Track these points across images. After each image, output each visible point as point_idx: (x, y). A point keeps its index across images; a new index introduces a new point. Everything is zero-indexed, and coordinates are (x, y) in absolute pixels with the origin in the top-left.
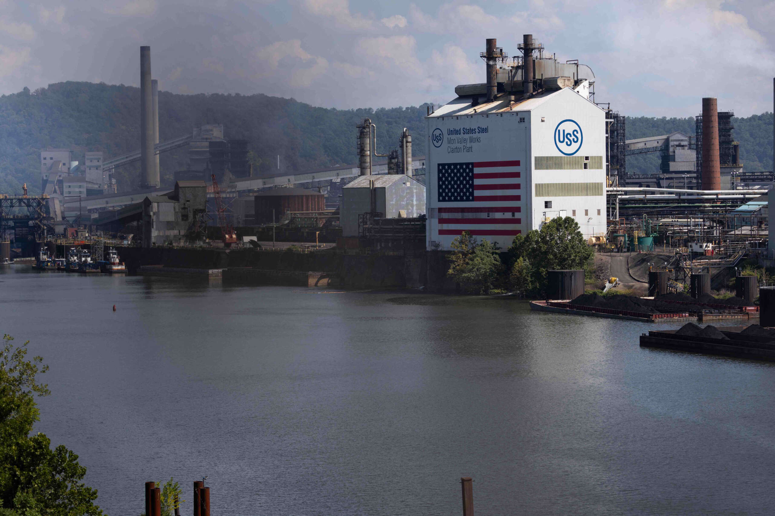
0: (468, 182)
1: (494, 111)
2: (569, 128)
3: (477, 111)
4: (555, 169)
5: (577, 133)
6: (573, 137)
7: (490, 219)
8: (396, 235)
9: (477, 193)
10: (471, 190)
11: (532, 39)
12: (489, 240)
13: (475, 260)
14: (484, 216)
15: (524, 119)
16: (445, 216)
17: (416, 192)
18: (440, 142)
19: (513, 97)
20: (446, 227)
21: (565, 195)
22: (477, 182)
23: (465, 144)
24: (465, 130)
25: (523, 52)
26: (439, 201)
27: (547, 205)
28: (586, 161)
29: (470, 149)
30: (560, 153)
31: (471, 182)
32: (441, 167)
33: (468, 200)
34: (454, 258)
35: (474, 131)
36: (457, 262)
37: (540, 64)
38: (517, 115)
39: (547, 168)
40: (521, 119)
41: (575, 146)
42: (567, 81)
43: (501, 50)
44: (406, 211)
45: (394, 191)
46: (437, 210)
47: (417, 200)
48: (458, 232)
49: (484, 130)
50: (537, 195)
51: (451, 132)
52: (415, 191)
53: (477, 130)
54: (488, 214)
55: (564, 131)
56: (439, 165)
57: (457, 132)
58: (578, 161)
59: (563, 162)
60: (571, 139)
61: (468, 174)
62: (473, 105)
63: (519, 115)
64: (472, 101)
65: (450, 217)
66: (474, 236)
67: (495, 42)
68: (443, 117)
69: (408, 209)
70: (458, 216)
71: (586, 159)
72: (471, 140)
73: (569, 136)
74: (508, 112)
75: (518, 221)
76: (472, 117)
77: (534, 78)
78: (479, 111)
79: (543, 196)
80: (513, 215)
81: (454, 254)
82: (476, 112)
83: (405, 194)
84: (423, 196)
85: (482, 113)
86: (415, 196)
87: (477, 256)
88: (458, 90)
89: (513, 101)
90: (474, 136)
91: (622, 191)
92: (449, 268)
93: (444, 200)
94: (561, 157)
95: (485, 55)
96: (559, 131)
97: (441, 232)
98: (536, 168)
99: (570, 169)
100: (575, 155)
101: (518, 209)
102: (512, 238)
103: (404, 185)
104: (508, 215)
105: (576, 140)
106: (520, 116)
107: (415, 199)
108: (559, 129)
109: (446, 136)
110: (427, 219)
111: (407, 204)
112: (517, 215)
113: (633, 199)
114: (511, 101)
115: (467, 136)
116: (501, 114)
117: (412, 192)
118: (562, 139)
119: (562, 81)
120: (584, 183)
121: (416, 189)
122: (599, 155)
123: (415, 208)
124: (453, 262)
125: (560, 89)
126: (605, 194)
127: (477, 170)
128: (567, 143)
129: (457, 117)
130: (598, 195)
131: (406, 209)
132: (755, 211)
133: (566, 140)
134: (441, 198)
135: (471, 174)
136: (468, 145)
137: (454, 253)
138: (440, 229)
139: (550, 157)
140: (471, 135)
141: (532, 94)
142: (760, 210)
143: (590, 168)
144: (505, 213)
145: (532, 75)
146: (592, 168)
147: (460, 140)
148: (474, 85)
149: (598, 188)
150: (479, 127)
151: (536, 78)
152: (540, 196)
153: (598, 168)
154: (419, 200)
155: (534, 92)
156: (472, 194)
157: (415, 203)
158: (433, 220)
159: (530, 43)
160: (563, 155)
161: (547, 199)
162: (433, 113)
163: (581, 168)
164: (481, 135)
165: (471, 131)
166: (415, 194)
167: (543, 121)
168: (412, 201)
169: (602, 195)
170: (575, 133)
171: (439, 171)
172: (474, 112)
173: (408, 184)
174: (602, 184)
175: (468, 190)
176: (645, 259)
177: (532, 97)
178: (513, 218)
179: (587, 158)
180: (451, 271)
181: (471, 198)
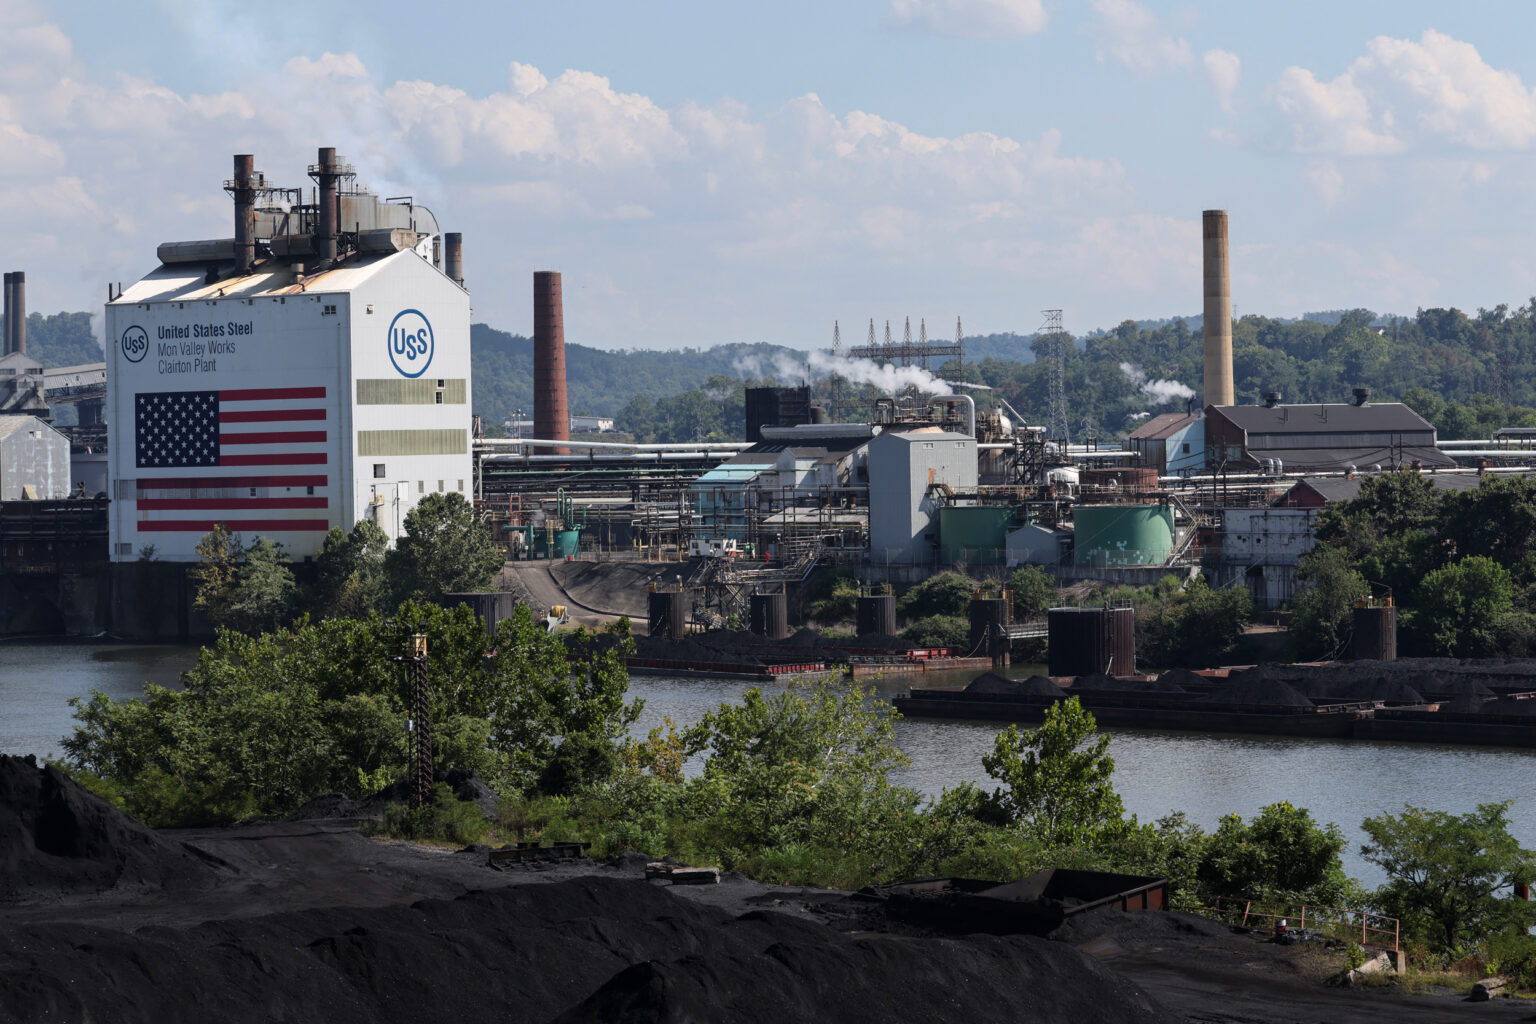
0: (205, 429)
1: (264, 293)
2: (411, 325)
3: (224, 291)
4: (390, 403)
5: (425, 335)
6: (418, 343)
7: (257, 499)
8: (37, 532)
9: (226, 450)
10: (212, 444)
11: (335, 157)
12: (268, 538)
13: (254, 576)
14: (244, 493)
15: (334, 308)
16: (152, 494)
17: (52, 450)
18: (141, 353)
19: (301, 267)
20: (154, 515)
21: (406, 454)
22: (225, 428)
23: (199, 357)
24: (199, 330)
25: (318, 180)
26: (139, 465)
27: (378, 471)
28: (439, 389)
29: (210, 366)
30: (399, 373)
31: (212, 429)
32: (142, 401)
33: (205, 463)
34: (203, 574)
35: (220, 332)
36: (209, 582)
37: (348, 203)
38: (319, 300)
39: (377, 403)
40: (327, 308)
41: (422, 359)
42: (405, 236)
43: (261, 177)
44: (34, 486)
45: (14, 447)
46: (134, 485)
47: (53, 465)
48: (205, 526)
49: (246, 329)
50: (361, 453)
51: (165, 333)
52: (50, 448)
53: (226, 330)
54: (253, 491)
55: (403, 330)
56: (138, 396)
57: (181, 333)
58: (427, 388)
59: (402, 390)
60: (415, 345)
61: (205, 414)
62: (210, 280)
63: (322, 300)
64: (205, 274)
65: (166, 497)
66: (234, 533)
67: (252, 160)
68: (146, 304)
69: (38, 484)
70: (184, 494)
71: (439, 385)
72: (213, 349)
73: (411, 341)
74: (297, 295)
75: (322, 503)
76: (215, 304)
77: (339, 230)
78: (228, 292)
79: (370, 454)
80: (311, 492)
81: (202, 568)
82: (222, 294)
83: (33, 454)
84: (64, 457)
85: (236, 297)
86: (50, 457)
87: (254, 570)
88: (163, 252)
89: (300, 273)
90: (221, 340)
91: (489, 445)
92: (197, 594)
93: (150, 464)
94: (400, 380)
95: (232, 185)
96: (396, 330)
97: (143, 526)
98: (359, 402)
99: (414, 403)
100: (420, 377)
101: (322, 481)
102: (320, 536)
103: (31, 436)
104: (300, 492)
105: (422, 348)
106: (325, 302)
107: (50, 463)
108: (395, 326)
109: (154, 341)
110: (110, 501)
111: (37, 474)
112: (319, 492)
113: (504, 460)
114: (296, 273)
115: (203, 341)
116: (283, 299)
117: (46, 450)
118: (400, 348)
119: (399, 236)
120: (436, 431)
121: (51, 443)
122: (460, 377)
123: (50, 481)
124: (202, 582)
125: (395, 251)
126: (470, 450)
127: (225, 407)
128: (408, 353)
129: (181, 304)
130: (460, 452)
131: (34, 483)
132: (748, 482)
133: (407, 348)
134: (143, 461)
135: (212, 414)
136: (207, 357)
137: (205, 566)
138: (141, 519)
139: (381, 381)
140: (214, 338)
141: (335, 260)
142: (758, 479)
143: (445, 403)
144: (292, 488)
145: (334, 225)
146: (449, 402)
147: (187, 348)
148: (199, 242)
149: (459, 439)
150: (231, 323)
151: (342, 230)
152: (365, 454)
153: (458, 402)
154: (57, 465)
155: (339, 254)
156: (215, 451)
157: (50, 471)
158: (124, 503)
159: (332, 164)
160: (402, 377)
161: (378, 460)
162: (120, 295)
163: (432, 402)
164: (235, 338)
165: (215, 331)
166: (49, 453)
167: (369, 312)
168: (46, 466)
169: (465, 452)
170: (422, 334)
171: (139, 408)
172: (218, 294)
173: (39, 434)
174: (465, 431)
175: (205, 444)
176: (597, 570)
177: (336, 266)
178: (310, 496)
179: (441, 383)
180: (201, 600)
181: (213, 459)
